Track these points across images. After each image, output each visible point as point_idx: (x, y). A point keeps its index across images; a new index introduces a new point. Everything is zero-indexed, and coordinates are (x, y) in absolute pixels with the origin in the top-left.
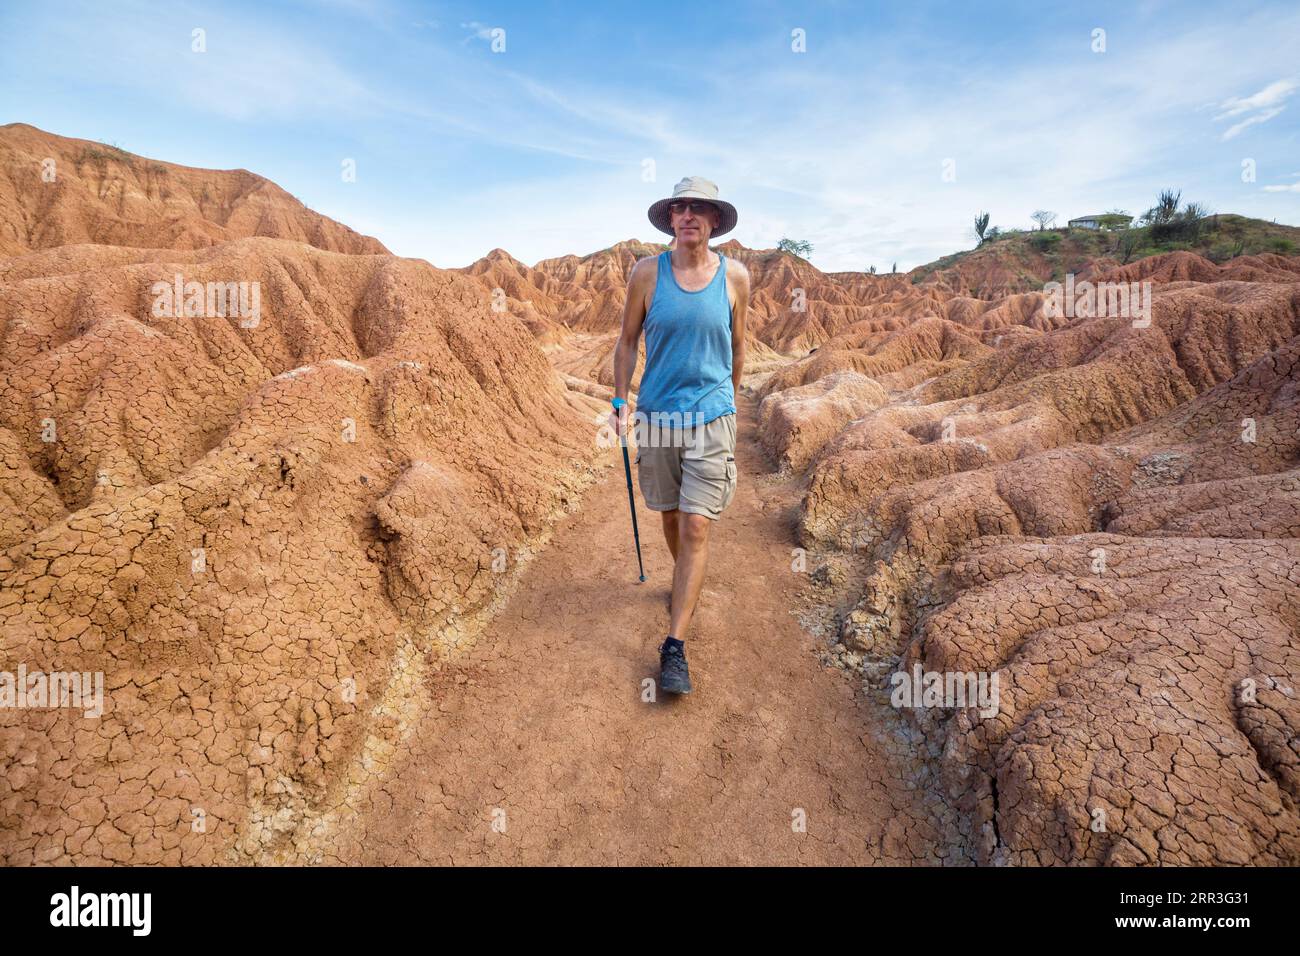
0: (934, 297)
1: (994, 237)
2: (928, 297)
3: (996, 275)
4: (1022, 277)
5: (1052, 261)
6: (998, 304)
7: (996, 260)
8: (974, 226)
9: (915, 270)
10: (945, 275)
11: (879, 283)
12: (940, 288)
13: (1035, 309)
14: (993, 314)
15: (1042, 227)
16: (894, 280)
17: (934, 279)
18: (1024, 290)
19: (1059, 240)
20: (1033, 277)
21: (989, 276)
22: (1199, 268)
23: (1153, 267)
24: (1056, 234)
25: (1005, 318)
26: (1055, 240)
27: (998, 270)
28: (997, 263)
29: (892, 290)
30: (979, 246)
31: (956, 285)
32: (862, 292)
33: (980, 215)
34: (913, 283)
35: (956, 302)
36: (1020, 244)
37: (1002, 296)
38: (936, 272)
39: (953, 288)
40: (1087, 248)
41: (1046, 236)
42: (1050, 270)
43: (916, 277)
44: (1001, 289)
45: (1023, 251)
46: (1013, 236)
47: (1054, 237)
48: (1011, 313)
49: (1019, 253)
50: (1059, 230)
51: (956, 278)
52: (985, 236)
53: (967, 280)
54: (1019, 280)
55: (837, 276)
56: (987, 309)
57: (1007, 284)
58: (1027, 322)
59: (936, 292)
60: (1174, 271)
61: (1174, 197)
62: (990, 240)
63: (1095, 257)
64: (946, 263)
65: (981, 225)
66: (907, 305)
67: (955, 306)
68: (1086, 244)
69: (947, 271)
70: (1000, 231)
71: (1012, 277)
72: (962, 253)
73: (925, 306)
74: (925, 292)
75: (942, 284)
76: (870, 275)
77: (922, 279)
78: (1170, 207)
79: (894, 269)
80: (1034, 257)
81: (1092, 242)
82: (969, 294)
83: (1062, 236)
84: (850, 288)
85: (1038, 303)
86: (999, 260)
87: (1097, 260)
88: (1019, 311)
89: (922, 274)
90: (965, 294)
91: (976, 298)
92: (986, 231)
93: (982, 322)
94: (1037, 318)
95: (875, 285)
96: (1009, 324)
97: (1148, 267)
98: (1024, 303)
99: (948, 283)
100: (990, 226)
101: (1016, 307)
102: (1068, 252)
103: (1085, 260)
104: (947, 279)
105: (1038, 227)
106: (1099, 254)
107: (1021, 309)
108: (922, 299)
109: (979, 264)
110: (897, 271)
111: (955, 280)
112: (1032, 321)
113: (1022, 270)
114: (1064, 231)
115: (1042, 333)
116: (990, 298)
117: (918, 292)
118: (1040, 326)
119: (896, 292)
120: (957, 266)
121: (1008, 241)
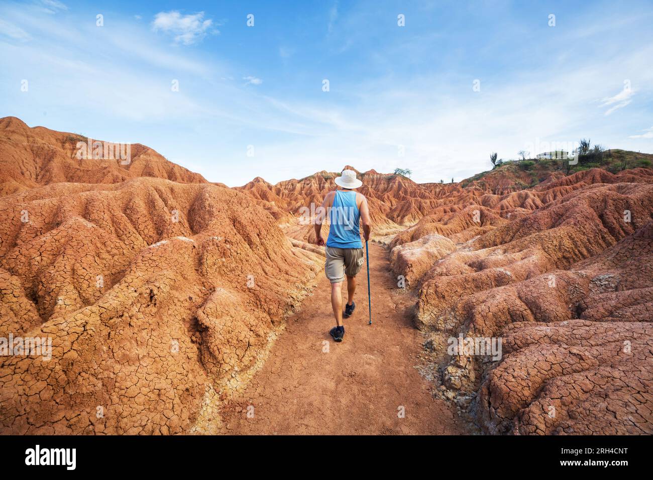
0: (474, 194)
1: (500, 164)
2: (471, 194)
3: (504, 182)
4: (517, 183)
5: (531, 174)
6: (507, 197)
7: (503, 175)
8: (490, 159)
9: (463, 181)
10: (478, 183)
11: (446, 188)
12: (476, 189)
13: (526, 199)
14: (505, 202)
15: (524, 158)
16: (453, 186)
17: (473, 185)
18: (518, 189)
19: (533, 164)
20: (522, 182)
21: (500, 183)
22: (606, 176)
23: (583, 176)
24: (531, 161)
25: (511, 203)
26: (531, 164)
27: (505, 180)
28: (503, 176)
29: (453, 191)
30: (494, 169)
31: (484, 188)
32: (437, 193)
33: (492, 154)
34: (463, 187)
35: (486, 196)
36: (514, 167)
37: (508, 193)
38: (474, 182)
39: (483, 189)
40: (547, 167)
41: (526, 162)
42: (531, 179)
43: (464, 185)
44: (507, 189)
45: (516, 171)
46: (510, 163)
47: (531, 163)
48: (514, 201)
49: (514, 171)
51: (484, 184)
52: (496, 164)
53: (489, 185)
54: (516, 184)
55: (424, 185)
56: (501, 199)
57: (510, 186)
58: (522, 205)
59: (475, 191)
60: (593, 178)
61: (587, 142)
62: (498, 165)
63: (552, 171)
64: (478, 177)
65: (494, 159)
66: (461, 198)
67: (485, 199)
68: (547, 166)
69: (479, 181)
70: (503, 161)
71: (512, 183)
72: (485, 172)
73: (470, 199)
74: (469, 192)
75: (477, 187)
76: (441, 184)
77: (467, 185)
78: (586, 146)
79: (453, 181)
80: (521, 173)
81: (550, 165)
82: (491, 192)
83: (535, 162)
84: (431, 191)
85: (527, 196)
86: (504, 175)
87: (553, 173)
88: (517, 200)
89: (467, 183)
90: (489, 192)
91: (495, 194)
92: (496, 161)
93: (499, 206)
94: (527, 203)
95: (444, 189)
96: (513, 206)
97: (580, 176)
98: (520, 196)
99: (480, 187)
100: (498, 159)
101: (516, 198)
102: (539, 170)
103: (547, 174)
104: (479, 185)
105: (522, 159)
106: (554, 170)
107: (519, 200)
108: (468, 195)
109: (495, 177)
110: (454, 182)
111: (483, 185)
112: (525, 205)
113: (517, 179)
114: (535, 160)
115: (531, 211)
116: (502, 194)
117: (465, 192)
118: (529, 207)
119: (454, 192)
120: (484, 178)
121: (508, 166)
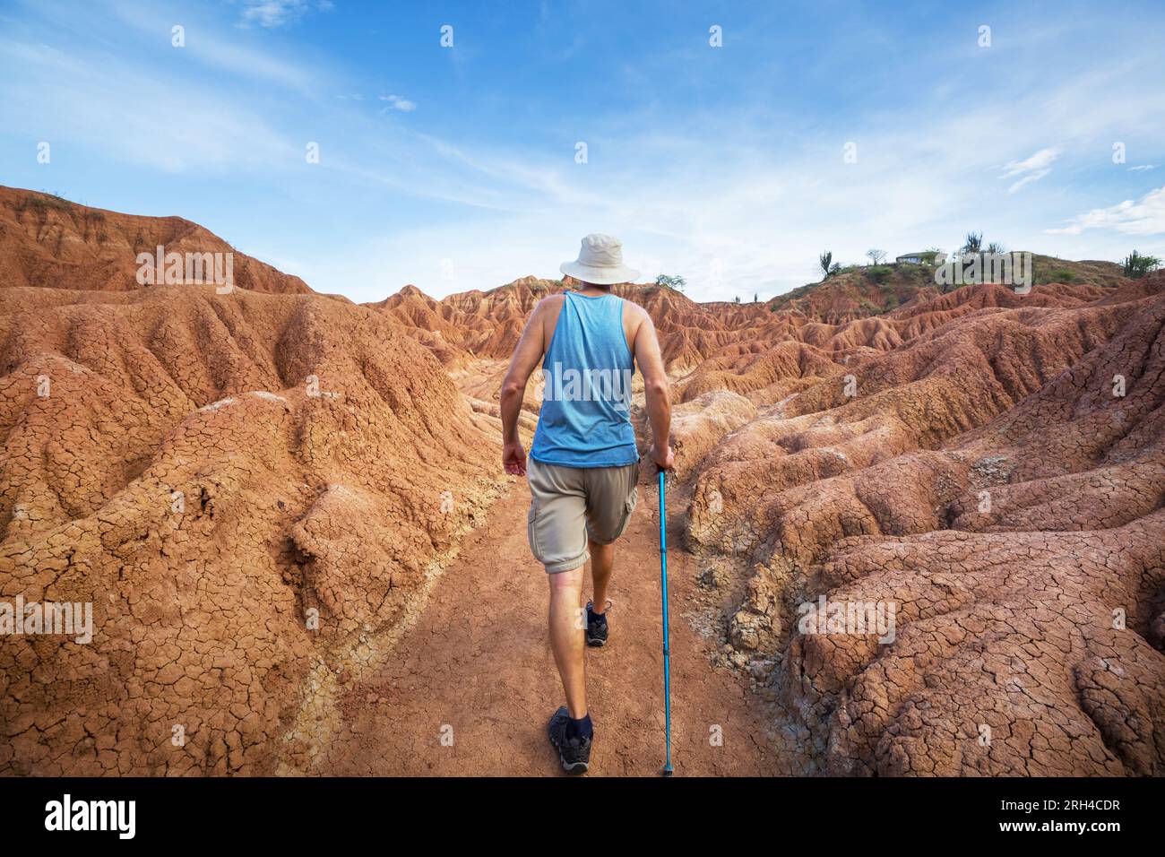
0: (791, 323)
1: (836, 272)
2: (786, 323)
3: (841, 303)
4: (863, 304)
5: (885, 290)
6: (845, 328)
7: (839, 290)
8: (819, 263)
9: (773, 300)
10: (799, 303)
11: (744, 311)
12: (795, 314)
13: (875, 332)
14: (841, 336)
15: (875, 263)
16: (756, 308)
17: (790, 306)
18: (865, 315)
19: (890, 273)
20: (871, 304)
21: (835, 304)
22: (1004, 296)
23: (968, 296)
24: (887, 268)
25: (852, 339)
26: (887, 273)
27: (843, 299)
28: (841, 293)
29: (755, 316)
30: (825, 279)
31: (808, 311)
32: (729, 319)
33: (824, 253)
34: (772, 311)
35: (810, 327)
36: (859, 277)
37: (847, 321)
38: (791, 301)
39: (806, 314)
40: (913, 279)
41: (879, 270)
42: (885, 298)
43: (774, 305)
44: (845, 314)
45: (862, 283)
46: (853, 270)
47: (886, 271)
48: (856, 336)
49: (858, 284)
50: (889, 265)
51: (808, 305)
52: (830, 271)
53: (817, 307)
54: (861, 306)
55: (708, 305)
56: (836, 332)
57: (851, 310)
58: (869, 343)
59: (792, 318)
60: (984, 299)
61: (978, 238)
62: (833, 274)
63: (920, 286)
64: (799, 293)
65: (826, 261)
66: (769, 329)
67: (808, 330)
68: (912, 276)
69: (800, 300)
70: (842, 266)
71: (854, 304)
72: (811, 285)
73: (784, 330)
74: (783, 318)
75: (797, 311)
76: (736, 305)
77: (779, 307)
78: (976, 246)
79: (756, 298)
80: (870, 287)
81: (917, 275)
82: (819, 319)
83: (892, 270)
84: (720, 315)
85: (877, 327)
86: (843, 290)
87: (922, 289)
88: (862, 333)
89: (779, 303)
90: (816, 318)
91: (826, 322)
92: (830, 266)
93: (832, 343)
94: (877, 339)
95: (740, 313)
96: (854, 345)
97: (964, 295)
98: (866, 327)
99: (801, 310)
100: (833, 263)
101: (860, 330)
102: (898, 283)
103: (912, 290)
104: (800, 307)
105: (872, 263)
106: (923, 284)
107: (864, 332)
108: (781, 325)
109: (826, 294)
110: (758, 301)
111: (806, 307)
112: (874, 342)
113: (862, 298)
114: (894, 266)
115: (883, 352)
116: (837, 322)
117: (777, 318)
118: (880, 346)
119: (758, 319)
120: (808, 296)
121: (848, 275)
